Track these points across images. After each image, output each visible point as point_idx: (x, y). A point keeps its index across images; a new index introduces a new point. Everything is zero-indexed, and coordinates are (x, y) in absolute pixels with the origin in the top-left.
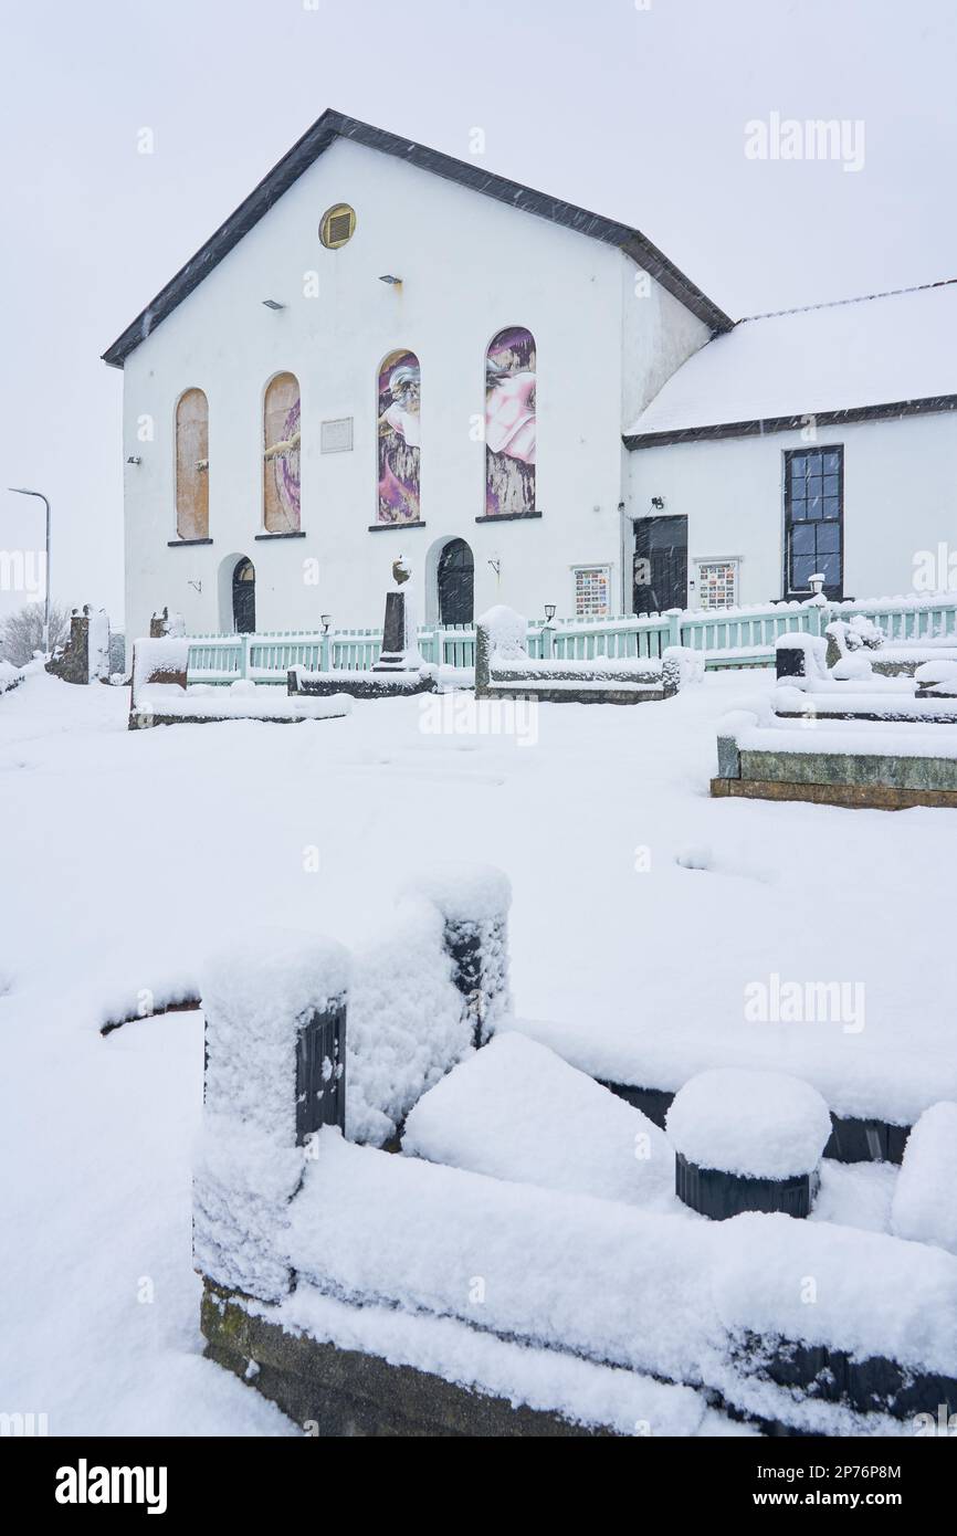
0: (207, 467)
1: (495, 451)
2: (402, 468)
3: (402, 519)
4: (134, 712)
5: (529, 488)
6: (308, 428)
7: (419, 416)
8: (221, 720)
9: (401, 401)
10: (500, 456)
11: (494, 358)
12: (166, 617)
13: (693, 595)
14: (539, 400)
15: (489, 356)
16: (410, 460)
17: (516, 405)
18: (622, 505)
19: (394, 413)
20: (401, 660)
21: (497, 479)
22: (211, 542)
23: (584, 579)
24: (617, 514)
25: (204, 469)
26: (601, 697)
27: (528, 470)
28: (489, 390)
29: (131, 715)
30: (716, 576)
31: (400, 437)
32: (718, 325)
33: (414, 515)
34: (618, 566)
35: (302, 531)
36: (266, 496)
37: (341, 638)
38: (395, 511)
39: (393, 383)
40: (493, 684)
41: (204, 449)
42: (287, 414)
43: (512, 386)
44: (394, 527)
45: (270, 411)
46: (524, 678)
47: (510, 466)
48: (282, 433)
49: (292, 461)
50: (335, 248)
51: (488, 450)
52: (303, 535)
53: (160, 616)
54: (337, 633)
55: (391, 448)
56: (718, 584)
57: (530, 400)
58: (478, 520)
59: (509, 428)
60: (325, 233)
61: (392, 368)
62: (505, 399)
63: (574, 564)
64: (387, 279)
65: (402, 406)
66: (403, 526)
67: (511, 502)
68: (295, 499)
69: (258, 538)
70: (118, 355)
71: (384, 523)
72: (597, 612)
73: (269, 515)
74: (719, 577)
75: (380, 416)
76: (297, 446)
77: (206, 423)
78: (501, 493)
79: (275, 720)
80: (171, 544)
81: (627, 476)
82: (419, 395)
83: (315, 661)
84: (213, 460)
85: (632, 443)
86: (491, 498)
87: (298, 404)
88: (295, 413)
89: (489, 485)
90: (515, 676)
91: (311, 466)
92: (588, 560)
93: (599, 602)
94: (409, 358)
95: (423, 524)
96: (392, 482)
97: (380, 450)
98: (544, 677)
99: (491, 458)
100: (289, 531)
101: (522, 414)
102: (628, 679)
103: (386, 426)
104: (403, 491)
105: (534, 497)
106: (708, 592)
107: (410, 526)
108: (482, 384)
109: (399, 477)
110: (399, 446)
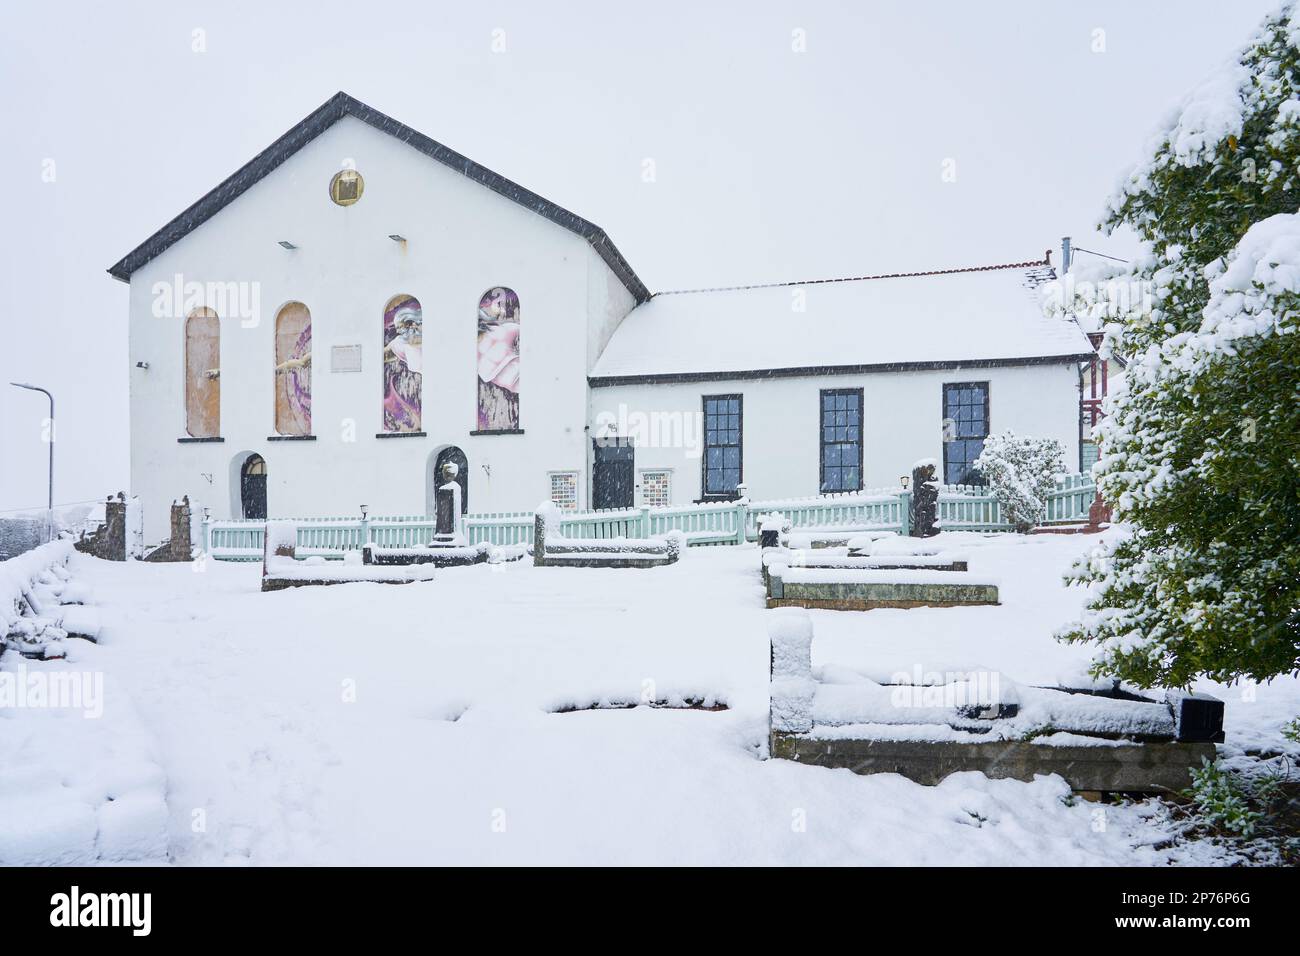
0: (218, 375)
1: (486, 380)
2: (405, 387)
3: (405, 429)
4: (267, 578)
5: (513, 410)
6: (319, 350)
7: (421, 349)
8: (343, 582)
9: (405, 336)
10: (490, 385)
11: (485, 309)
12: (187, 503)
13: (638, 495)
14: (522, 344)
15: (480, 307)
16: (412, 383)
17: (504, 347)
18: (587, 428)
19: (397, 344)
20: (451, 539)
21: (487, 402)
22: (222, 440)
23: (558, 482)
24: (584, 435)
25: (215, 377)
26: (626, 564)
27: (512, 397)
28: (480, 333)
29: (264, 580)
30: (655, 481)
31: (403, 364)
32: (641, 295)
33: (416, 427)
34: (585, 473)
35: (313, 435)
36: (277, 405)
37: (376, 523)
38: (398, 423)
39: (397, 320)
40: (547, 555)
41: (215, 360)
42: (300, 336)
43: (501, 332)
44: (398, 436)
45: (281, 332)
46: (569, 551)
47: (498, 393)
48: (292, 352)
49: (302, 375)
50: (345, 205)
51: (480, 380)
52: (314, 438)
53: (180, 503)
54: (373, 519)
55: (394, 373)
56: (656, 488)
57: (514, 344)
58: (472, 434)
59: (498, 364)
60: (334, 191)
61: (396, 309)
62: (494, 342)
63: (551, 470)
64: (395, 238)
65: (405, 339)
66: (405, 435)
67: (500, 421)
68: (306, 409)
69: (270, 439)
70: (124, 270)
71: (389, 432)
72: (568, 506)
73: (280, 419)
74: (657, 482)
75: (385, 346)
76: (307, 364)
77: (217, 338)
78: (491, 414)
79: (388, 582)
80: (181, 441)
81: (590, 407)
82: (421, 332)
83: (353, 541)
84: (225, 369)
85: (594, 383)
86: (482, 416)
87: (310, 328)
88: (306, 336)
89: (480, 406)
90: (564, 550)
91: (321, 383)
92: (561, 467)
93: (569, 499)
94: (412, 302)
95: (424, 435)
96: (396, 399)
97: (385, 373)
98: (584, 550)
99: (482, 386)
100: (300, 435)
101: (507, 354)
102: (644, 551)
103: (390, 354)
104: (406, 408)
105: (517, 418)
106: (649, 493)
107: (412, 435)
108: (476, 329)
109: (403, 396)
110: (402, 370)
